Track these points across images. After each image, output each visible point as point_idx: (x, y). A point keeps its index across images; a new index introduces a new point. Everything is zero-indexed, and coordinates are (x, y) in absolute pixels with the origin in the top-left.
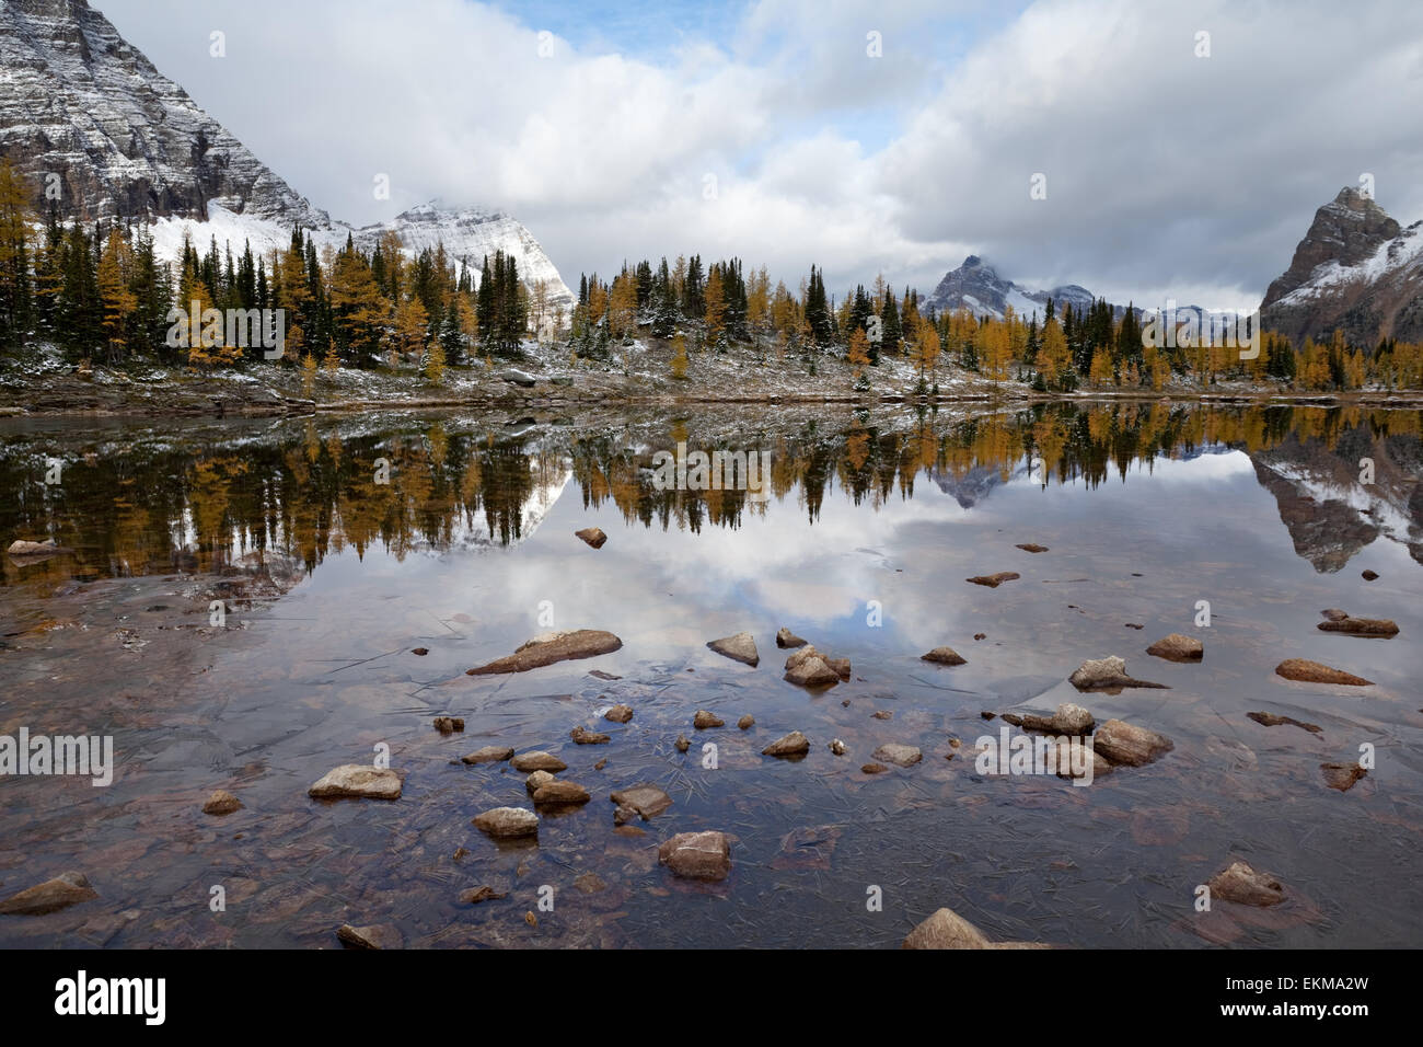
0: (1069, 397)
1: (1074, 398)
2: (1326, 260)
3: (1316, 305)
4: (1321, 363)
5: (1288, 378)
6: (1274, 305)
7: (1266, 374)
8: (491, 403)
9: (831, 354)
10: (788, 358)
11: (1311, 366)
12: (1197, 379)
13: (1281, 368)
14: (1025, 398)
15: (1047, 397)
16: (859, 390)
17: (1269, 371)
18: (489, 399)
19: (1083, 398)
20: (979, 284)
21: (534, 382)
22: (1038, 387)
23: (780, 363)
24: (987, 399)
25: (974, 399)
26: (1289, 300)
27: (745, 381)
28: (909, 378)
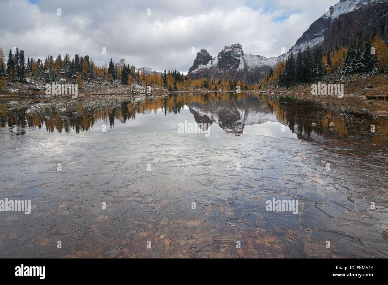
2: (200, 64)
3: (199, 73)
6: (191, 73)
8: (27, 96)
14: (167, 93)
15: (172, 92)
16: (133, 91)
18: (26, 95)
21: (40, 90)
22: (170, 90)
23: (106, 84)
25: (159, 93)
26: (194, 72)
27: (99, 89)
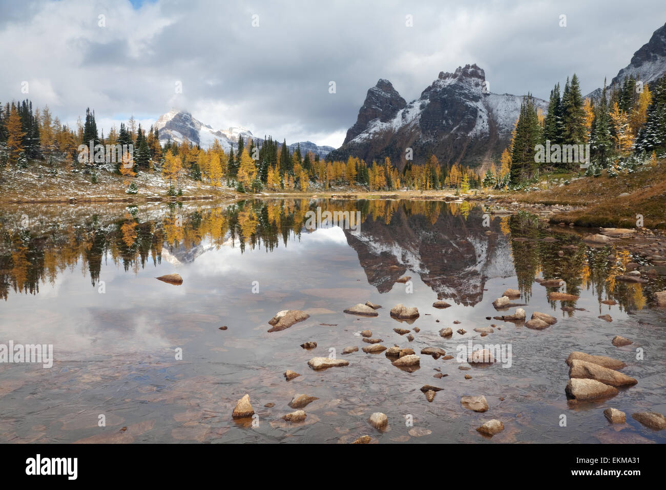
0: (258, 196)
1: (261, 196)
2: (373, 118)
3: (370, 143)
4: (381, 176)
5: (366, 184)
6: (350, 142)
7: (356, 182)
9: (104, 169)
10: (74, 172)
11: (377, 177)
12: (322, 185)
13: (362, 178)
14: (234, 197)
15: (247, 196)
16: (130, 193)
17: (357, 180)
19: (267, 196)
20: (182, 124)
22: (240, 190)
23: (68, 175)
24: (212, 198)
25: (204, 198)
26: (357, 140)
27: (44, 188)
28: (160, 185)
